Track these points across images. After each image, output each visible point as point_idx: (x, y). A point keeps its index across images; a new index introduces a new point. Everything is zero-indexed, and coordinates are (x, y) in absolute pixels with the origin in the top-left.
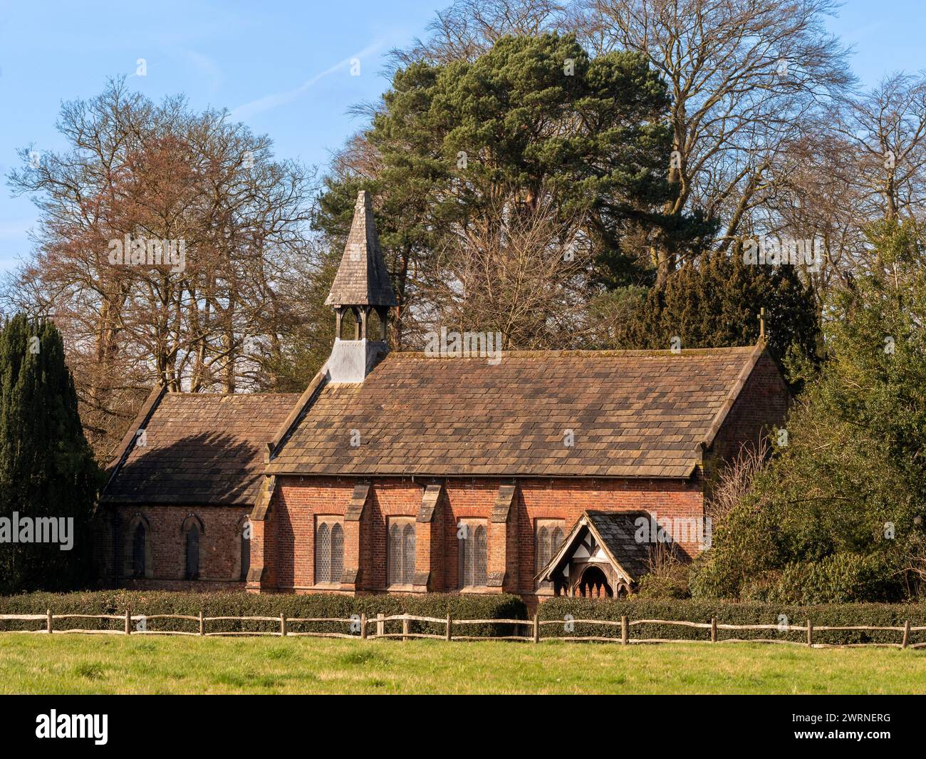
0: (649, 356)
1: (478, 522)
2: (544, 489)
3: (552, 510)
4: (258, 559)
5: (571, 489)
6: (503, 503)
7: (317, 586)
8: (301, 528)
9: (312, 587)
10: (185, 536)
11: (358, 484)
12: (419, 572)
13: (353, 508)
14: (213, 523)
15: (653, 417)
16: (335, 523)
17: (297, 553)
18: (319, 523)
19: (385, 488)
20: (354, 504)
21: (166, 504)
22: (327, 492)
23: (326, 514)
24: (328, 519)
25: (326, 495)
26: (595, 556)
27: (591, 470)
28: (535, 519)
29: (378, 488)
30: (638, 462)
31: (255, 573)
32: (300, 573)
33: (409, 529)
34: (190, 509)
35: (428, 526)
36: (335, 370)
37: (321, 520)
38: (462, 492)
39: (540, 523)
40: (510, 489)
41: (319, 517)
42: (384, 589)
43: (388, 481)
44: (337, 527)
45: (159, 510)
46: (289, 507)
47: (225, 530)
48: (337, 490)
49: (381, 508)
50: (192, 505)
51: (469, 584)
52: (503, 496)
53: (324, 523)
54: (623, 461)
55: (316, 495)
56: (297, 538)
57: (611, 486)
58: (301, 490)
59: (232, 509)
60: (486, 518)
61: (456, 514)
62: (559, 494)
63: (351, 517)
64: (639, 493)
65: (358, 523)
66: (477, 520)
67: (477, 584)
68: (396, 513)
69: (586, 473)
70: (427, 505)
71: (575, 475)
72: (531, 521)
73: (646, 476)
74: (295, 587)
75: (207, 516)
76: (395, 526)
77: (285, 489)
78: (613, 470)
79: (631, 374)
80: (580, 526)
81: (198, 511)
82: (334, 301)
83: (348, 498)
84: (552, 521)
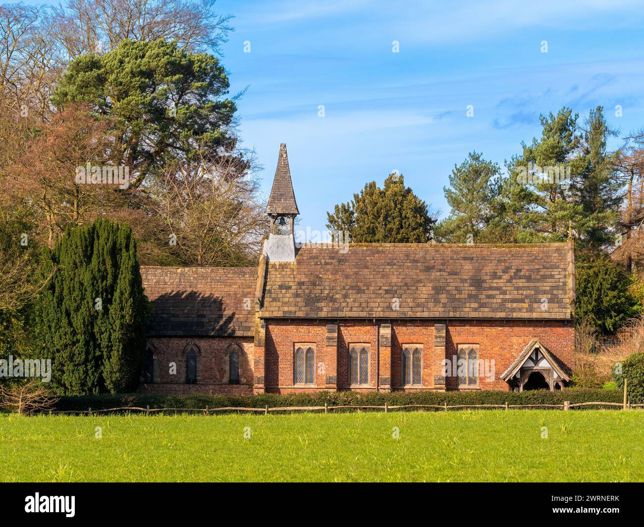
0: (493, 247)
1: (415, 346)
2: (464, 326)
3: (470, 339)
4: (260, 370)
5: (484, 326)
6: (440, 335)
7: (296, 386)
8: (284, 351)
9: (293, 387)
10: (185, 357)
11: (328, 324)
12: (383, 377)
13: (329, 338)
14: (208, 348)
15: (521, 284)
16: (309, 347)
17: (280, 366)
18: (296, 348)
19: (348, 326)
20: (329, 336)
21: (171, 337)
22: (303, 329)
23: (303, 342)
24: (303, 345)
25: (303, 331)
26: (538, 365)
27: (502, 315)
28: (457, 344)
29: (342, 326)
30: (531, 310)
31: (259, 379)
32: (283, 378)
33: (364, 351)
34: (189, 340)
35: (389, 349)
36: (272, 253)
37: (297, 346)
38: (404, 328)
39: (460, 347)
40: (442, 326)
41: (296, 344)
42: (347, 387)
43: (350, 322)
44: (309, 350)
45: (165, 340)
46: (274, 338)
47: (217, 352)
48: (311, 328)
49: (345, 338)
50: (192, 337)
51: (409, 383)
52: (439, 330)
53: (300, 348)
54: (520, 310)
55: (295, 330)
56: (281, 357)
57: (512, 324)
58: (284, 327)
59: (222, 340)
60: (422, 343)
61: (400, 342)
62: (475, 329)
63: (330, 344)
64: (531, 329)
65: (336, 348)
66: (415, 345)
67: (414, 382)
68: (356, 341)
69: (499, 317)
70: (385, 336)
71: (492, 318)
72: (455, 345)
73: (541, 318)
74: (279, 387)
75: (203, 344)
76: (353, 349)
77: (270, 327)
78: (515, 315)
79: (487, 258)
80: (534, 348)
81: (197, 341)
82: (271, 211)
83: (321, 332)
84: (468, 345)
